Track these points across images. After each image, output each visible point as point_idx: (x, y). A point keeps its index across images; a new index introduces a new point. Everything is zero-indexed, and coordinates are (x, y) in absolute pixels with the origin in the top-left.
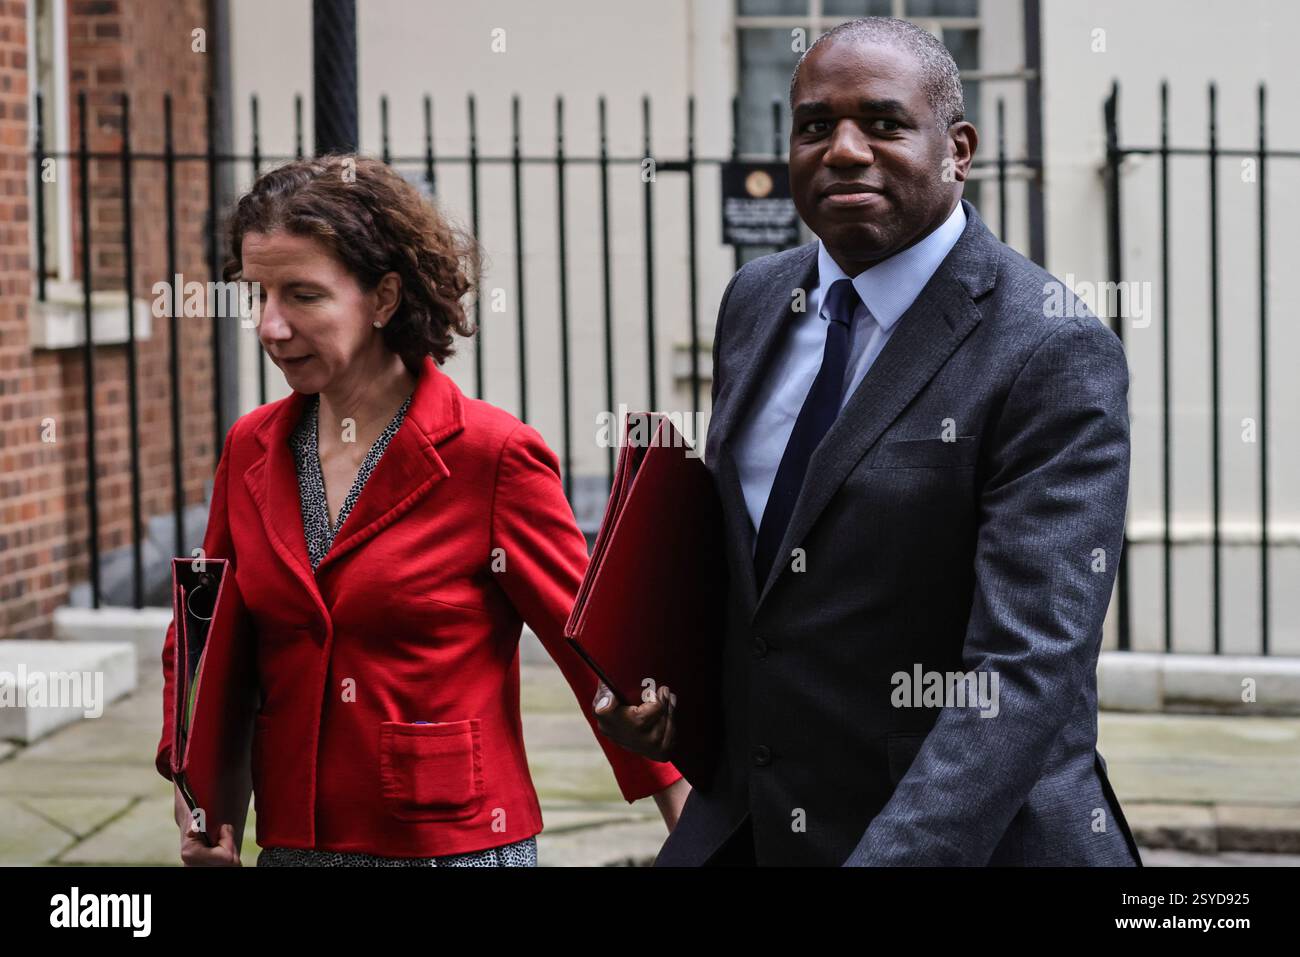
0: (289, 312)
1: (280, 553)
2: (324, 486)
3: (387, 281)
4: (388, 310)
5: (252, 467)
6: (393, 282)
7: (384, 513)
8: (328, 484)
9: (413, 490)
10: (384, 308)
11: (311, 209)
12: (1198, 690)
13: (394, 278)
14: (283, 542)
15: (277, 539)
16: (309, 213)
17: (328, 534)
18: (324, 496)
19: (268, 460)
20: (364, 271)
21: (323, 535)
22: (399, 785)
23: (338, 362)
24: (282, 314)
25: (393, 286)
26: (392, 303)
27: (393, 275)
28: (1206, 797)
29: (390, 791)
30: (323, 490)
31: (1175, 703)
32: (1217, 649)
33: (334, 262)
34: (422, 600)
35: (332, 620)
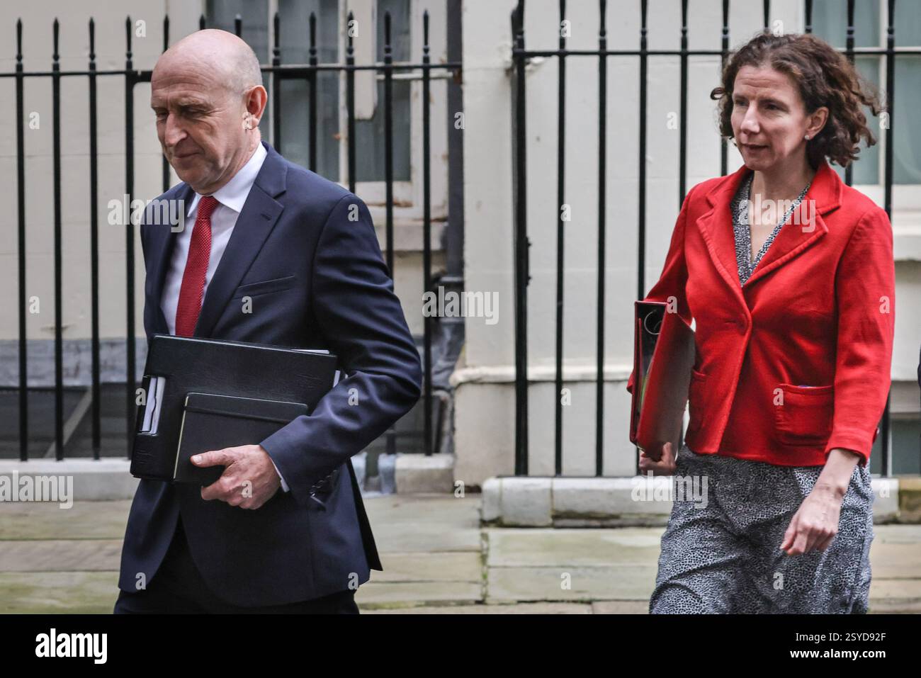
0: (760, 117)
1: (722, 275)
2: (750, 234)
3: (819, 113)
4: (815, 130)
5: (703, 216)
6: (823, 113)
7: (784, 254)
8: (753, 233)
9: (805, 241)
10: (813, 128)
11: (790, 58)
12: (582, 507)
13: (825, 111)
14: (724, 267)
15: (720, 265)
16: (789, 60)
17: (750, 265)
18: (750, 241)
19: (717, 213)
20: (810, 102)
21: (746, 265)
22: (786, 423)
23: (781, 154)
24: (757, 117)
25: (822, 116)
26: (819, 127)
27: (825, 109)
28: (587, 597)
29: (781, 425)
30: (749, 237)
31: (564, 518)
32: (599, 472)
33: (795, 92)
34: (804, 309)
35: (752, 318)
